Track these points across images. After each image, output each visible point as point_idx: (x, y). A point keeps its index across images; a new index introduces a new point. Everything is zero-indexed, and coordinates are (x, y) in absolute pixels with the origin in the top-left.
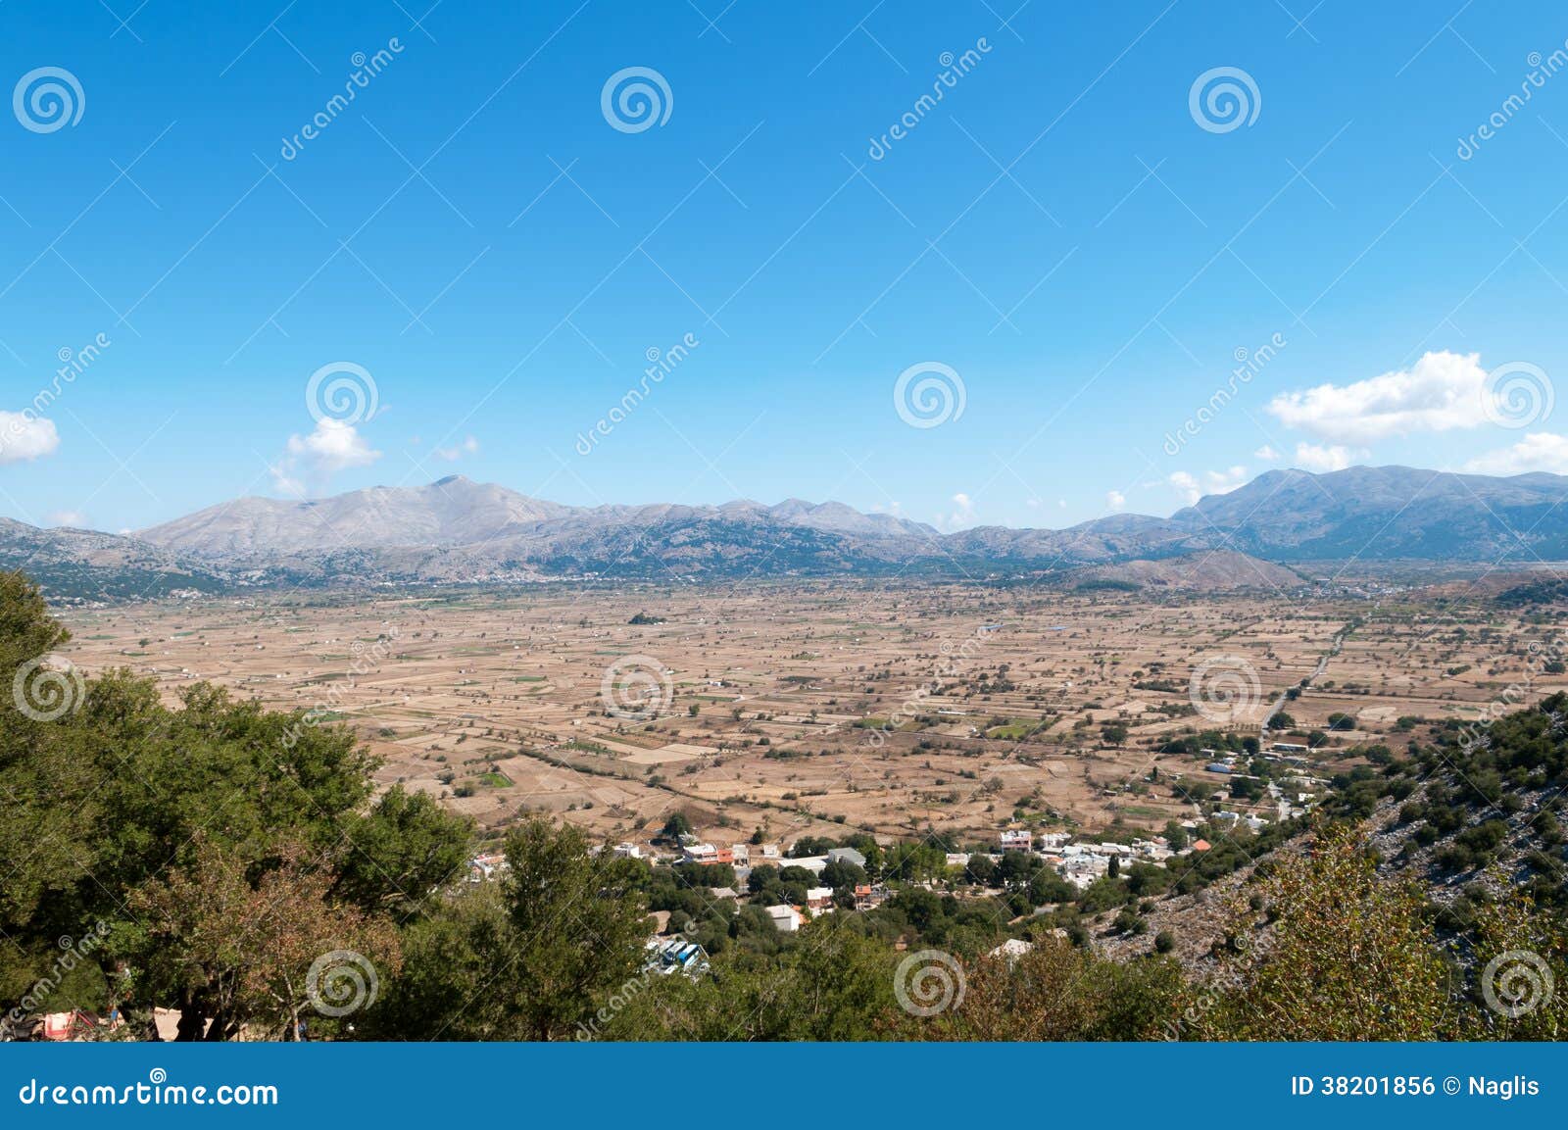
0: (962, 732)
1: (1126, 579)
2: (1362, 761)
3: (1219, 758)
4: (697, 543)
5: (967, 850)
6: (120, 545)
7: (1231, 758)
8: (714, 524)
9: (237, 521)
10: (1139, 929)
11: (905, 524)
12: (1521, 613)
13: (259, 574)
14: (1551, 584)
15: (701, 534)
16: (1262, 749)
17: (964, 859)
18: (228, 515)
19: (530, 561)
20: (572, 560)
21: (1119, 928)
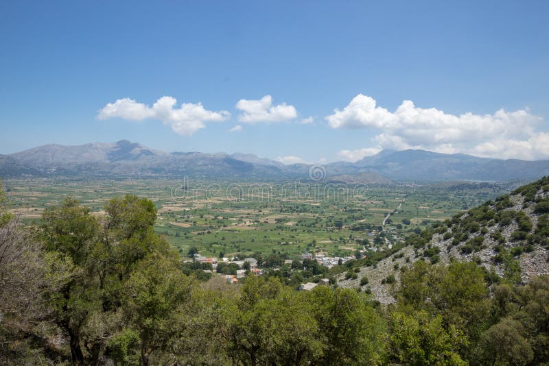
0: (290, 224)
1: (342, 180)
2: (413, 233)
3: (370, 232)
4: (205, 165)
5: (291, 259)
6: (3, 158)
7: (374, 232)
8: (211, 159)
9: (47, 152)
10: (355, 278)
11: (274, 162)
12: (455, 192)
13: (54, 170)
14: (463, 184)
15: (207, 162)
16: (384, 230)
17: (291, 262)
18: (44, 150)
19: (149, 169)
20: (163, 169)
21: (348, 277)
